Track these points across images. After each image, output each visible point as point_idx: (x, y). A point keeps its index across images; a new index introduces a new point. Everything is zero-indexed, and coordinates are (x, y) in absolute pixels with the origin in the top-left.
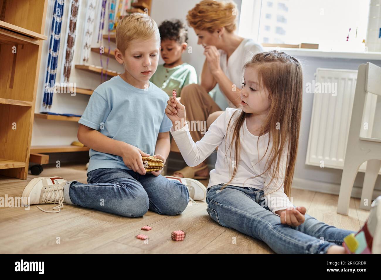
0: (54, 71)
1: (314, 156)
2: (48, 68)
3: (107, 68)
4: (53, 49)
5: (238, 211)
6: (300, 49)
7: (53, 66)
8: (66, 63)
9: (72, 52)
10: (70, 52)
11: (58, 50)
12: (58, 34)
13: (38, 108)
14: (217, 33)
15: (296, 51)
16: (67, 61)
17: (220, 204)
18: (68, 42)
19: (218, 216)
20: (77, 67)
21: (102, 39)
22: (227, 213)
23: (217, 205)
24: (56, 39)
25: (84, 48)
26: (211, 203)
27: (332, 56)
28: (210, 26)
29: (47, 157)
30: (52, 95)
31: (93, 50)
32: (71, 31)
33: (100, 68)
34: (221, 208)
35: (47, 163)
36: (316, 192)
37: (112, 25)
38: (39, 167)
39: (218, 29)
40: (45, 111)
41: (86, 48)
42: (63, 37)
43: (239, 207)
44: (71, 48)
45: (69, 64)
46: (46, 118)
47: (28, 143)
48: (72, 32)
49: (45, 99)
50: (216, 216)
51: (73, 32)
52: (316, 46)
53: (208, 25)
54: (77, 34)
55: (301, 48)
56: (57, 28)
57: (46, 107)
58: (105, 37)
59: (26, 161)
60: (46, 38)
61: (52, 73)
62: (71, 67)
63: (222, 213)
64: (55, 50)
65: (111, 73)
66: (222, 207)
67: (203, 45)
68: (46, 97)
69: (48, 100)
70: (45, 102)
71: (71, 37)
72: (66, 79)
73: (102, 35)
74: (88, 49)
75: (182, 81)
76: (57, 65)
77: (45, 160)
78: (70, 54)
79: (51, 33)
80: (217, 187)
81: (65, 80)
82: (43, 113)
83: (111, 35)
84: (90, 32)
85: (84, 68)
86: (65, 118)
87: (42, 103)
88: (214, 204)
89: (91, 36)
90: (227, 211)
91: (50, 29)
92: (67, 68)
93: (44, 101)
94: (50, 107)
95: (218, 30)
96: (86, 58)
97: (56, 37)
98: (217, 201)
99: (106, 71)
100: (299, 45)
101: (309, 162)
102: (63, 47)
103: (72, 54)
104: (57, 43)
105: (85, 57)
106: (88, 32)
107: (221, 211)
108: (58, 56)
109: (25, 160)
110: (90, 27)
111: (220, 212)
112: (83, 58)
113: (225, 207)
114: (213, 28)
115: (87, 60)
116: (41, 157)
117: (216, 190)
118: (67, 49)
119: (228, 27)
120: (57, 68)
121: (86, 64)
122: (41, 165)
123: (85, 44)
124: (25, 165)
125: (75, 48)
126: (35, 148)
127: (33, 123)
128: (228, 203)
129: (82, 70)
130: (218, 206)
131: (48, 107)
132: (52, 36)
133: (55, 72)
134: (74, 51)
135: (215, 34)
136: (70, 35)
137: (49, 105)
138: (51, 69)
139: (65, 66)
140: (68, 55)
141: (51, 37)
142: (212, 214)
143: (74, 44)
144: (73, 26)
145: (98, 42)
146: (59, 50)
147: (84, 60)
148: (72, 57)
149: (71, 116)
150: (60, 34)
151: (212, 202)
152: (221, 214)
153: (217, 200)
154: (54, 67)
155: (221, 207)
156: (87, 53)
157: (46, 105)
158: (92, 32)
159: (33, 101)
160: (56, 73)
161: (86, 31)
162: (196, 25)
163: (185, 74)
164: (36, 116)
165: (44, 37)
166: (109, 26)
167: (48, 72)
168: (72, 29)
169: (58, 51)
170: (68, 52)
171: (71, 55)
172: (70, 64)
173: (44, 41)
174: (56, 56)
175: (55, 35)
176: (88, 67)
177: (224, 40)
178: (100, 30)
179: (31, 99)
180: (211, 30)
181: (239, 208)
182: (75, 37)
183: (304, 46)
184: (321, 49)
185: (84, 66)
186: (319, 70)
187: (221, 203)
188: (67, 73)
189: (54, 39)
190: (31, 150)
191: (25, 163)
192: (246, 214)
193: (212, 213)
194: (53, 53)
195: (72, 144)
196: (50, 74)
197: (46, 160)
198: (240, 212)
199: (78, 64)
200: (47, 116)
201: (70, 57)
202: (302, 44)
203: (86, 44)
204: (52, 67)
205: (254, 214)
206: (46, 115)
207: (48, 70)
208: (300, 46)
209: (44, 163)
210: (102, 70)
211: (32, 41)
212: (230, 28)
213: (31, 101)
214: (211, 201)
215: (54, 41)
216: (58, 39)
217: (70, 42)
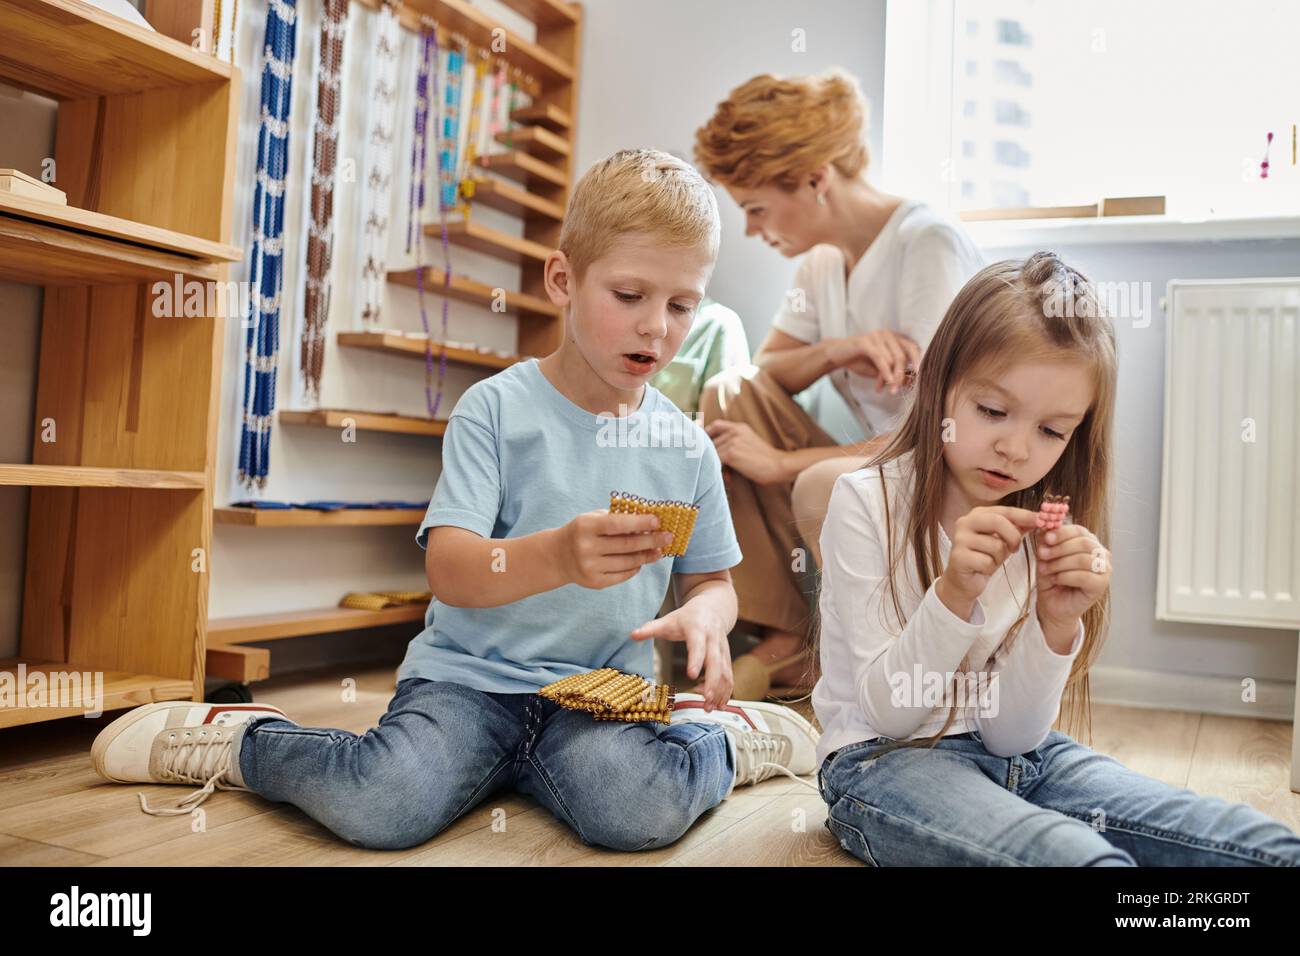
0: (268, 362)
1: (1183, 590)
2: (248, 351)
3: (445, 333)
4: (262, 288)
5: (936, 836)
6: (1100, 221)
7: (263, 343)
8: (308, 330)
9: (325, 290)
10: (317, 293)
11: (277, 287)
12: (275, 236)
13: (222, 488)
14: (810, 188)
15: (1086, 228)
16: (309, 323)
17: (873, 808)
18: (309, 261)
19: (872, 848)
20: (343, 340)
21: (423, 240)
22: (902, 840)
23: (863, 813)
24: (268, 254)
25: (365, 275)
26: (843, 802)
27: (1216, 236)
28: (782, 169)
29: (264, 655)
30: (268, 443)
31: (393, 278)
32: (317, 223)
33: (422, 336)
34: (877, 824)
35: (264, 675)
36: (1203, 716)
37: (452, 190)
38: (237, 693)
39: (813, 175)
40: (247, 498)
41: (371, 274)
42: (292, 245)
43: (936, 820)
44: (321, 280)
45: (317, 333)
46: (251, 521)
47: (197, 614)
48: (321, 226)
49: (245, 458)
50: (865, 848)
51: (325, 222)
52: (1155, 205)
53: (775, 167)
54: (337, 230)
55: (1105, 214)
56: (271, 215)
57: (250, 484)
58: (431, 231)
59: (196, 677)
60: (238, 254)
61: (264, 369)
62: (323, 341)
63: (883, 840)
64: (269, 290)
65: (460, 350)
66: (881, 819)
67: (766, 238)
68: (249, 451)
69: (254, 461)
70: (245, 468)
71: (318, 242)
72: (311, 384)
73: (419, 225)
74: (376, 276)
75: (699, 365)
76: (277, 339)
77: (256, 667)
78: (319, 297)
79: (252, 234)
80: (861, 750)
81: (307, 387)
82: (240, 505)
83: (452, 225)
84: (380, 221)
85: (368, 341)
86: (313, 517)
87: (236, 471)
88: (851, 809)
89: (386, 233)
90: (899, 834)
91: (248, 223)
92: (310, 346)
93: (242, 465)
94: (261, 485)
95: (809, 178)
96: (373, 309)
97: (269, 247)
98: (862, 798)
99: (443, 347)
100: (1096, 206)
101: (1168, 611)
102: (294, 279)
103: (326, 300)
104: (272, 265)
105: (368, 305)
106: (373, 222)
107: (879, 834)
108: (278, 309)
109: (192, 672)
110: (380, 203)
111: (875, 836)
112: (363, 308)
113: (893, 819)
114: (791, 174)
115: (377, 315)
116: (242, 657)
117: (861, 758)
118: (307, 283)
119: (842, 163)
120: (277, 348)
121: (374, 328)
122: (245, 683)
123: (365, 262)
124: (191, 689)
125: (333, 277)
126: (220, 628)
127: (211, 543)
128: (901, 806)
129: (363, 347)
130: (866, 816)
131: (255, 484)
132: (256, 244)
133: (273, 365)
134: (330, 288)
135: (805, 193)
136: (314, 234)
137: (258, 478)
138: (259, 354)
139: (305, 339)
140: (312, 304)
141: (251, 247)
142: (848, 843)
143: (328, 266)
144: (322, 205)
145: (408, 251)
146: (280, 289)
147: (367, 315)
148: (325, 309)
149: (332, 507)
150: (281, 235)
151: (846, 801)
152: (880, 842)
153: (862, 793)
154: (268, 345)
155: (878, 819)
156: (375, 291)
157: (247, 477)
158: (385, 220)
159: (207, 469)
160: (275, 368)
161: (366, 216)
162: (735, 175)
163: (709, 338)
164: (219, 516)
165: (232, 252)
166: (442, 194)
167: (248, 367)
168: (320, 217)
169: (277, 293)
170: (313, 293)
171: (322, 302)
172: (321, 331)
173: (230, 264)
174: (274, 311)
175: (264, 241)
176: (380, 336)
177: (834, 210)
178: (411, 211)
179: (200, 464)
180: (787, 181)
181: (939, 824)
182: (332, 242)
183: (1115, 206)
184: (1173, 214)
185: (367, 334)
186: (1176, 287)
187: (875, 806)
188: (312, 364)
189: (264, 253)
190: (212, 635)
191: (190, 683)
192: (964, 846)
193: (847, 838)
194: (261, 301)
195: (344, 604)
196: (257, 373)
197: (262, 667)
198: (943, 838)
199: (345, 329)
200: (254, 516)
201: (319, 309)
202: (1108, 201)
203: (371, 262)
204: (263, 347)
205: (990, 845)
206: (252, 511)
207: (249, 358)
208: (1101, 209)
209: (254, 678)
210: (428, 343)
211: (192, 268)
212: (850, 164)
213: (202, 469)
214: (842, 799)
215: (264, 262)
216: (276, 253)
217: (318, 259)
